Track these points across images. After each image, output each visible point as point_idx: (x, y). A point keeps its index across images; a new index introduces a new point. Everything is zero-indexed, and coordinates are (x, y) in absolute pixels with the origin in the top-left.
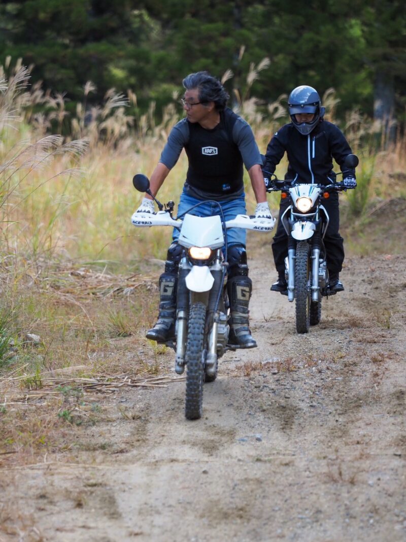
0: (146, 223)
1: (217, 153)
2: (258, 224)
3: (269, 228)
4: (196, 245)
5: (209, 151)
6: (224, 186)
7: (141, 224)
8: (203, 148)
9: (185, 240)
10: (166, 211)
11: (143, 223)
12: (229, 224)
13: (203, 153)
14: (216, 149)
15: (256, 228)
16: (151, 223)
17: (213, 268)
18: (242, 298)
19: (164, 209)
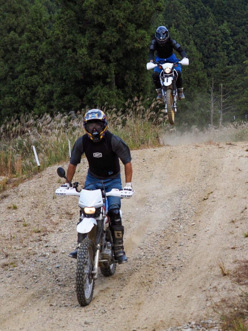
0: (62, 194)
1: (102, 156)
2: (124, 194)
3: (129, 196)
4: (87, 206)
5: (97, 155)
6: (109, 172)
7: (60, 195)
8: (94, 154)
9: (82, 204)
10: (74, 187)
11: (61, 194)
12: (107, 194)
13: (94, 156)
14: (101, 154)
15: (122, 196)
16: (65, 194)
17: (98, 219)
18: (118, 237)
19: (73, 186)
